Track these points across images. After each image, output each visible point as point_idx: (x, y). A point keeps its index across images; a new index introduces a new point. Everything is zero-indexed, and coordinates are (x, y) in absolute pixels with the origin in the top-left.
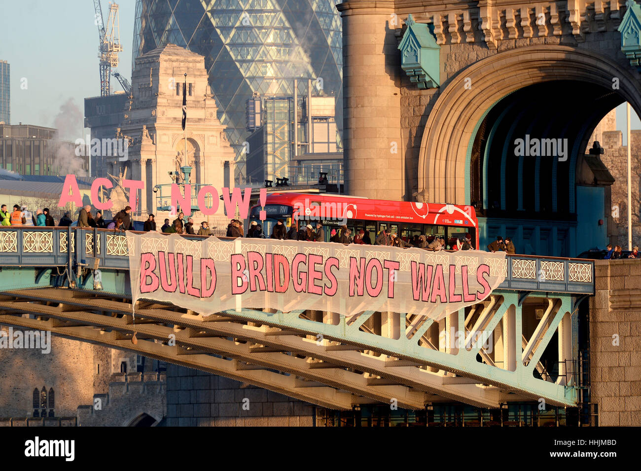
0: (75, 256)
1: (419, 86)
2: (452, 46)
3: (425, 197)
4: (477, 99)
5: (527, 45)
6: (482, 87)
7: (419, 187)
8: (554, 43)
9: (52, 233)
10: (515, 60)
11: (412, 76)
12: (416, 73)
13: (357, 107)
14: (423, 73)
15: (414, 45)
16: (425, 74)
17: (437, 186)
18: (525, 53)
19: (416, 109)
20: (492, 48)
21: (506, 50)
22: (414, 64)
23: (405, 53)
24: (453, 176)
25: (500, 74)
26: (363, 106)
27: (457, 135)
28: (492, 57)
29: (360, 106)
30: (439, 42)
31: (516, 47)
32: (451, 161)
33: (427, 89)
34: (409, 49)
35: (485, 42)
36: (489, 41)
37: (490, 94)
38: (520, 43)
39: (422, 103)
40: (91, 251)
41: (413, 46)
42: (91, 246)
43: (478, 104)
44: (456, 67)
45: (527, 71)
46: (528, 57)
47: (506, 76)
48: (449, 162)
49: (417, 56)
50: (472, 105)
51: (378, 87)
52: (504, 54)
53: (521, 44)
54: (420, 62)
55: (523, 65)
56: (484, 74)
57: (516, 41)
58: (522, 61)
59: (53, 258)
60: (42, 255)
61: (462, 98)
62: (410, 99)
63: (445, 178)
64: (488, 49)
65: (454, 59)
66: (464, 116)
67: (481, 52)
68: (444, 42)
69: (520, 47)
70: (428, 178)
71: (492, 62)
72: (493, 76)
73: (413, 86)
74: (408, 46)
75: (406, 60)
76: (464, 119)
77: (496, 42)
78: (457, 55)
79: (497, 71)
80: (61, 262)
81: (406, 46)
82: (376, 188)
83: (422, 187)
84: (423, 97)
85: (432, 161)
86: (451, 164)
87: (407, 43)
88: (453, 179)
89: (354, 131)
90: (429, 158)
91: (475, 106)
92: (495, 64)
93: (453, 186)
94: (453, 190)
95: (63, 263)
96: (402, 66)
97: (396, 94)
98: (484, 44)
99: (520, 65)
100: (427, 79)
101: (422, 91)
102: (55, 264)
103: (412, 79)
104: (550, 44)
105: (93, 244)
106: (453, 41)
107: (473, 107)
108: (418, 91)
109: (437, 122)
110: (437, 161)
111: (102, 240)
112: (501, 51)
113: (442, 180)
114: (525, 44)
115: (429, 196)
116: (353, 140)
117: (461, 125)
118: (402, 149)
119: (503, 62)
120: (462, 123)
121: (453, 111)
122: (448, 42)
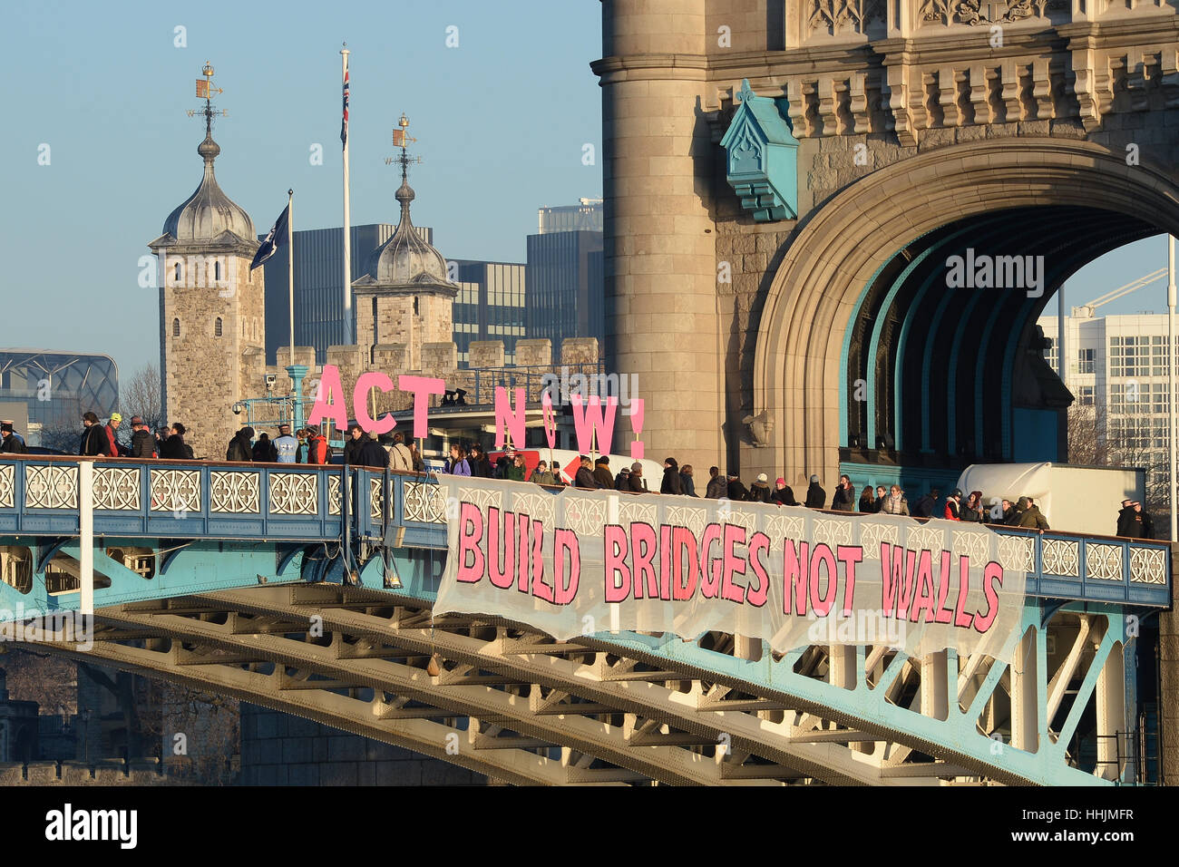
0: (355, 523)
1: (757, 216)
2: (823, 140)
3: (769, 425)
4: (871, 241)
5: (981, 137)
6: (882, 220)
7: (755, 407)
8: (1037, 135)
9: (315, 476)
10: (954, 166)
11: (747, 197)
12: (756, 191)
13: (637, 254)
14: (770, 191)
15: (754, 138)
16: (772, 194)
17: (789, 405)
18: (975, 153)
19: (748, 259)
20: (907, 144)
21: (935, 148)
22: (754, 174)
23: (735, 153)
24: (818, 386)
25: (922, 193)
26: (648, 254)
27: (827, 308)
28: (909, 162)
29: (642, 252)
30: (797, 132)
31: (957, 142)
32: (816, 357)
33: (773, 221)
34: (743, 145)
35: (893, 132)
36: (903, 132)
37: (897, 230)
38: (967, 134)
39: (760, 248)
40: (379, 513)
41: (751, 139)
42: (378, 502)
43: (871, 250)
44: (832, 182)
45: (975, 187)
46: (983, 160)
47: (930, 198)
48: (812, 360)
49: (760, 160)
50: (860, 251)
51: (677, 217)
52: (932, 154)
53: (968, 136)
54: (766, 170)
55: (970, 175)
56: (888, 193)
57: (957, 131)
58: (969, 168)
59: (318, 526)
60: (299, 520)
61: (842, 239)
62: (735, 241)
63: (805, 389)
64: (900, 145)
65: (827, 166)
66: (842, 273)
67: (886, 150)
68: (807, 133)
69: (965, 142)
70: (772, 388)
71: (907, 171)
72: (907, 196)
73: (744, 216)
74: (741, 140)
75: (738, 166)
76: (842, 279)
77: (916, 133)
78: (834, 157)
79: (915, 187)
80: (331, 533)
81: (737, 140)
82: (673, 408)
83: (760, 405)
84: (762, 237)
85: (780, 358)
86: (815, 364)
87: (740, 134)
88: (818, 392)
89: (630, 300)
90: (774, 352)
91: (865, 255)
92: (912, 175)
93: (818, 405)
94: (818, 412)
95: (333, 535)
96: (728, 178)
97: (708, 231)
98: (892, 136)
99: (965, 176)
100: (777, 202)
101: (761, 225)
102: (321, 537)
103: (745, 203)
104: (1029, 136)
105: (382, 499)
106: (826, 131)
107: (861, 256)
108: (753, 226)
109: (792, 284)
110: (790, 359)
111: (397, 491)
112: (926, 150)
113: (800, 395)
114: (977, 137)
115: (774, 424)
116: (628, 318)
117: (836, 289)
118: (718, 334)
119: (931, 170)
120: (838, 286)
121: (822, 264)
122: (817, 134)
